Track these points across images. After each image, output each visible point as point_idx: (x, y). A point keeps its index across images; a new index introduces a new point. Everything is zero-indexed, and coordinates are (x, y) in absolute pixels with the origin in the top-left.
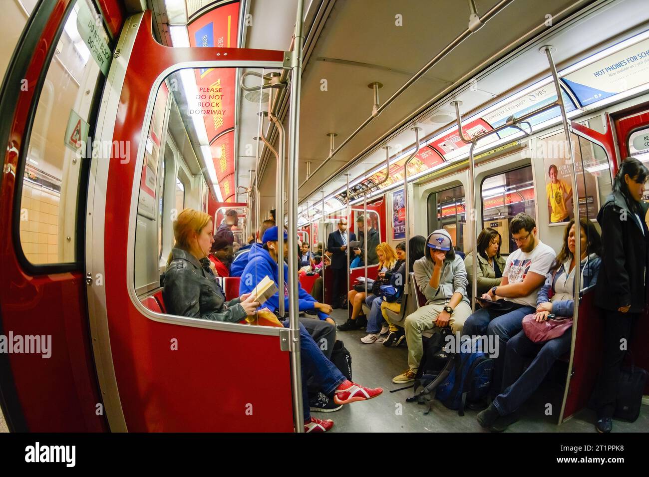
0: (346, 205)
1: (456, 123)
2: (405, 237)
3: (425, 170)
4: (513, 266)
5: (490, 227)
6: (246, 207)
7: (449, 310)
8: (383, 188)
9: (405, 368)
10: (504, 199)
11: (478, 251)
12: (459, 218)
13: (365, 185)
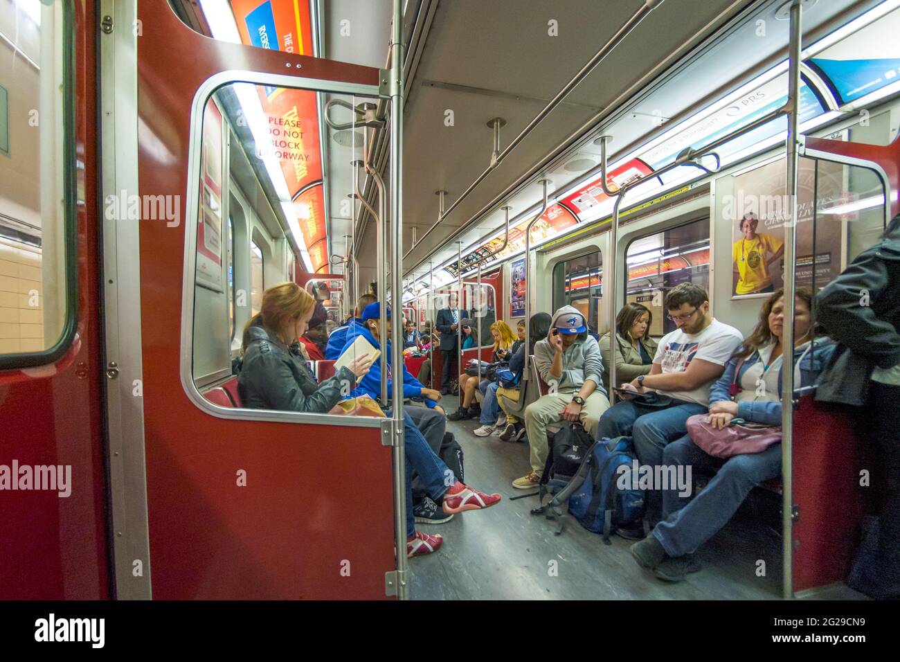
0: (457, 278)
1: (600, 169)
2: (524, 314)
3: (553, 233)
4: (669, 350)
5: (635, 302)
6: (342, 279)
7: (579, 401)
8: (500, 257)
9: (528, 470)
10: (659, 266)
11: (617, 332)
12: (593, 291)
13: (480, 255)
